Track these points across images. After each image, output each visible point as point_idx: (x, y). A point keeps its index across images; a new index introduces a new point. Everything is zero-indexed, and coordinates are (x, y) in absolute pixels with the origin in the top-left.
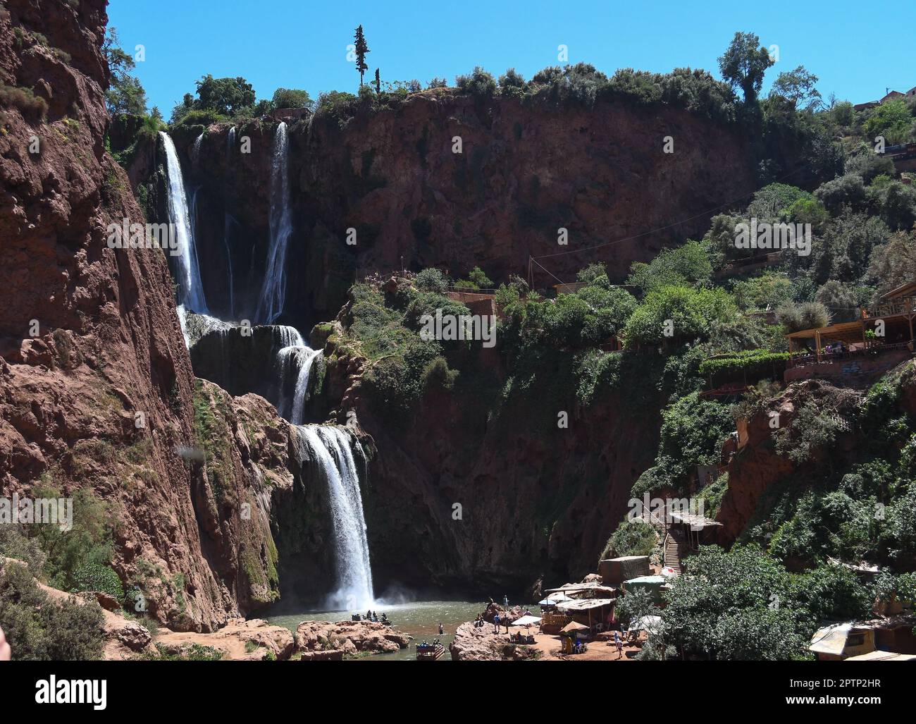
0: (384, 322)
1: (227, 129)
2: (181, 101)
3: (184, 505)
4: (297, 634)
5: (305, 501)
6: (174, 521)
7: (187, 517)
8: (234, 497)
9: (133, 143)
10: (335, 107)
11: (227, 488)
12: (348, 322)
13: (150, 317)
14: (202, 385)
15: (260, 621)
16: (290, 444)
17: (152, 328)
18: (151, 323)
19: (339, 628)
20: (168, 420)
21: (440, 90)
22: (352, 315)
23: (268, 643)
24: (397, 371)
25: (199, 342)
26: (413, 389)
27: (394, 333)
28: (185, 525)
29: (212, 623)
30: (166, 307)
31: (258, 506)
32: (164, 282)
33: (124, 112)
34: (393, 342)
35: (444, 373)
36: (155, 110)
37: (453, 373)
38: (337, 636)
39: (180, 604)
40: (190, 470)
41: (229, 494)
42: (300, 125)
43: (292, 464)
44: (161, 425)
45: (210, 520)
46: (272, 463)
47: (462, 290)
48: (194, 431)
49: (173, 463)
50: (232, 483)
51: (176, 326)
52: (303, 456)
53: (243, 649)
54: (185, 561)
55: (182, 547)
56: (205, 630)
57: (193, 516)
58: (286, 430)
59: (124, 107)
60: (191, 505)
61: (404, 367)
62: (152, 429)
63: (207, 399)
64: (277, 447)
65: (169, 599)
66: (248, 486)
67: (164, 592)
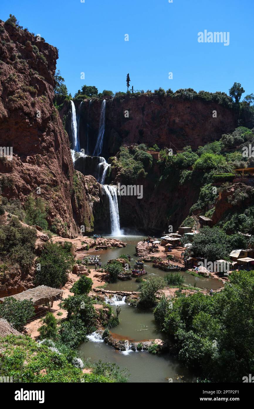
0: (128, 158)
1: (89, 101)
2: (77, 92)
3: (69, 204)
4: (96, 241)
5: (103, 206)
6: (66, 208)
7: (69, 208)
8: (83, 203)
9: (63, 103)
10: (119, 96)
11: (81, 200)
12: (118, 157)
13: (63, 152)
14: (76, 172)
15: (87, 237)
16: (100, 190)
17: (63, 155)
18: (63, 154)
19: (107, 240)
20: (66, 181)
21: (149, 93)
22: (120, 155)
23: (88, 243)
24: (131, 172)
25: (77, 160)
26: (135, 177)
27: (131, 161)
28: (69, 210)
29: (75, 236)
30: (67, 150)
31: (90, 206)
32: (67, 143)
33: (61, 94)
34: (130, 164)
35: (143, 173)
36: (70, 94)
37: (146, 173)
38: (106, 242)
39: (66, 231)
40: (71, 195)
41: (81, 202)
42: (110, 101)
43: (100, 195)
44: (64, 182)
45: (76, 209)
46: (94, 194)
47: (150, 150)
48: (73, 184)
49: (66, 193)
50: (82, 199)
51: (70, 156)
52: (103, 193)
53: (81, 244)
54: (68, 219)
55: (68, 216)
56: (72, 238)
57: (71, 207)
58: (99, 186)
59: (61, 93)
60: (71, 205)
61: (133, 171)
62: (61, 183)
63: (77, 176)
64: (96, 190)
65: (63, 229)
66: (87, 200)
67: (62, 227)
